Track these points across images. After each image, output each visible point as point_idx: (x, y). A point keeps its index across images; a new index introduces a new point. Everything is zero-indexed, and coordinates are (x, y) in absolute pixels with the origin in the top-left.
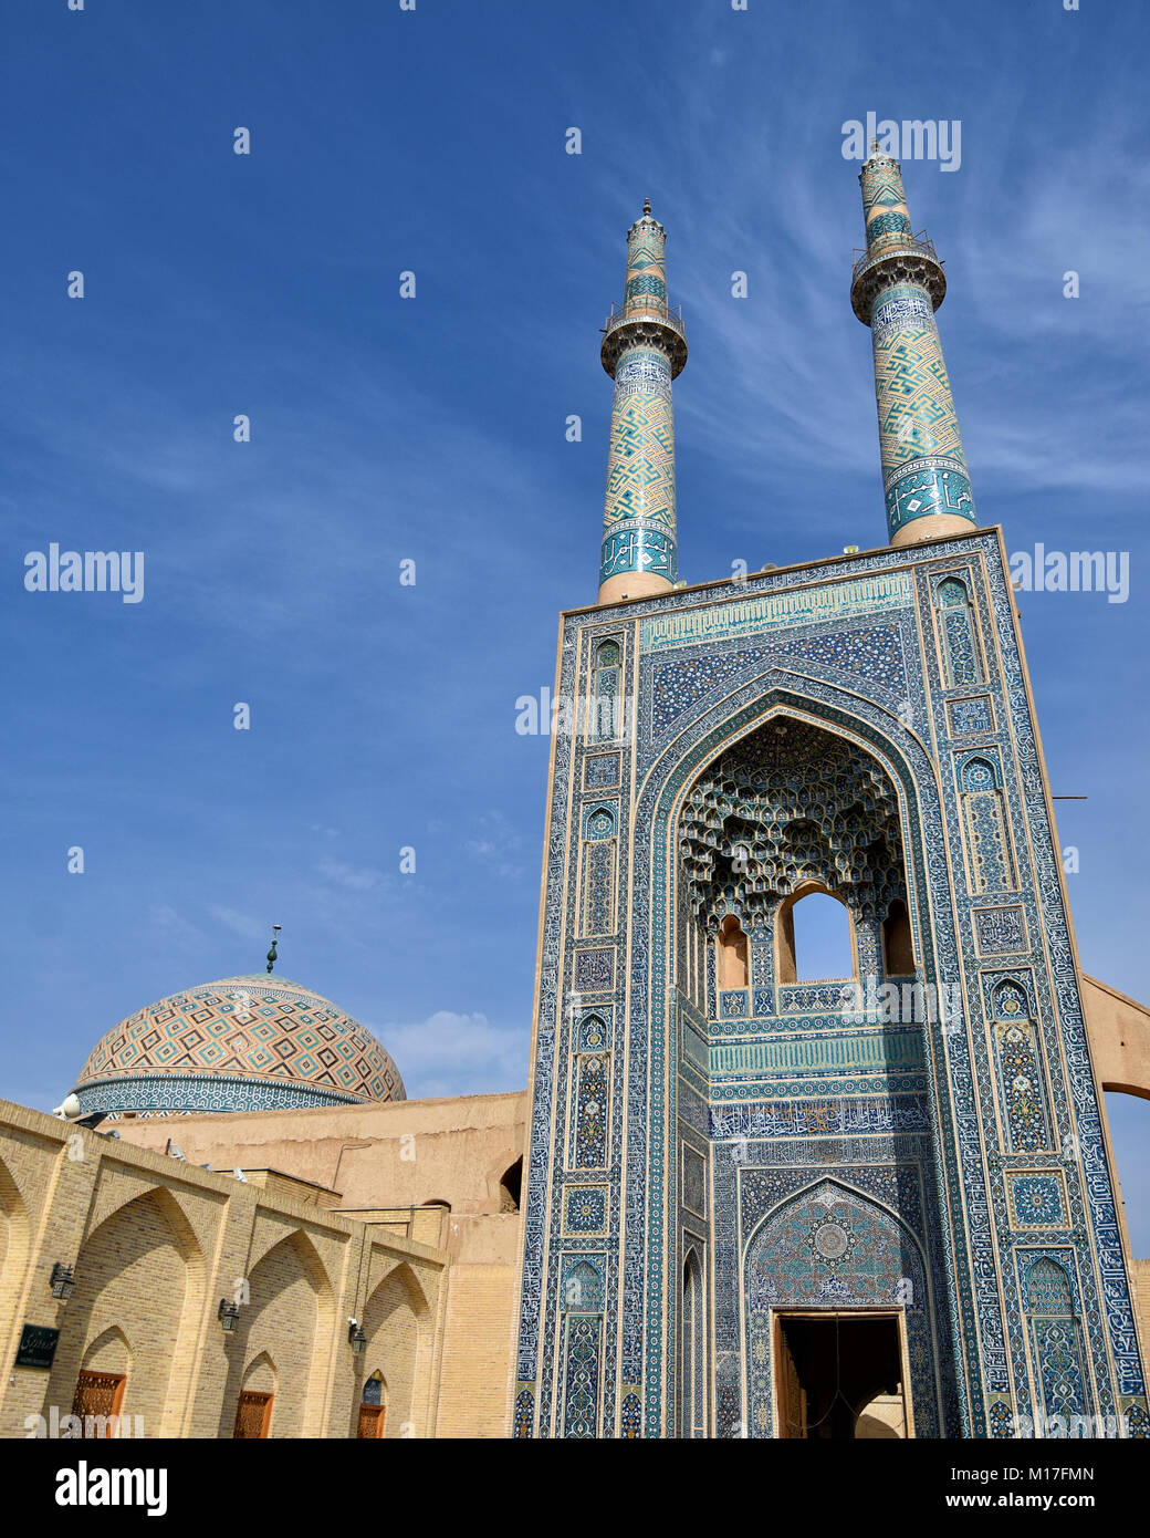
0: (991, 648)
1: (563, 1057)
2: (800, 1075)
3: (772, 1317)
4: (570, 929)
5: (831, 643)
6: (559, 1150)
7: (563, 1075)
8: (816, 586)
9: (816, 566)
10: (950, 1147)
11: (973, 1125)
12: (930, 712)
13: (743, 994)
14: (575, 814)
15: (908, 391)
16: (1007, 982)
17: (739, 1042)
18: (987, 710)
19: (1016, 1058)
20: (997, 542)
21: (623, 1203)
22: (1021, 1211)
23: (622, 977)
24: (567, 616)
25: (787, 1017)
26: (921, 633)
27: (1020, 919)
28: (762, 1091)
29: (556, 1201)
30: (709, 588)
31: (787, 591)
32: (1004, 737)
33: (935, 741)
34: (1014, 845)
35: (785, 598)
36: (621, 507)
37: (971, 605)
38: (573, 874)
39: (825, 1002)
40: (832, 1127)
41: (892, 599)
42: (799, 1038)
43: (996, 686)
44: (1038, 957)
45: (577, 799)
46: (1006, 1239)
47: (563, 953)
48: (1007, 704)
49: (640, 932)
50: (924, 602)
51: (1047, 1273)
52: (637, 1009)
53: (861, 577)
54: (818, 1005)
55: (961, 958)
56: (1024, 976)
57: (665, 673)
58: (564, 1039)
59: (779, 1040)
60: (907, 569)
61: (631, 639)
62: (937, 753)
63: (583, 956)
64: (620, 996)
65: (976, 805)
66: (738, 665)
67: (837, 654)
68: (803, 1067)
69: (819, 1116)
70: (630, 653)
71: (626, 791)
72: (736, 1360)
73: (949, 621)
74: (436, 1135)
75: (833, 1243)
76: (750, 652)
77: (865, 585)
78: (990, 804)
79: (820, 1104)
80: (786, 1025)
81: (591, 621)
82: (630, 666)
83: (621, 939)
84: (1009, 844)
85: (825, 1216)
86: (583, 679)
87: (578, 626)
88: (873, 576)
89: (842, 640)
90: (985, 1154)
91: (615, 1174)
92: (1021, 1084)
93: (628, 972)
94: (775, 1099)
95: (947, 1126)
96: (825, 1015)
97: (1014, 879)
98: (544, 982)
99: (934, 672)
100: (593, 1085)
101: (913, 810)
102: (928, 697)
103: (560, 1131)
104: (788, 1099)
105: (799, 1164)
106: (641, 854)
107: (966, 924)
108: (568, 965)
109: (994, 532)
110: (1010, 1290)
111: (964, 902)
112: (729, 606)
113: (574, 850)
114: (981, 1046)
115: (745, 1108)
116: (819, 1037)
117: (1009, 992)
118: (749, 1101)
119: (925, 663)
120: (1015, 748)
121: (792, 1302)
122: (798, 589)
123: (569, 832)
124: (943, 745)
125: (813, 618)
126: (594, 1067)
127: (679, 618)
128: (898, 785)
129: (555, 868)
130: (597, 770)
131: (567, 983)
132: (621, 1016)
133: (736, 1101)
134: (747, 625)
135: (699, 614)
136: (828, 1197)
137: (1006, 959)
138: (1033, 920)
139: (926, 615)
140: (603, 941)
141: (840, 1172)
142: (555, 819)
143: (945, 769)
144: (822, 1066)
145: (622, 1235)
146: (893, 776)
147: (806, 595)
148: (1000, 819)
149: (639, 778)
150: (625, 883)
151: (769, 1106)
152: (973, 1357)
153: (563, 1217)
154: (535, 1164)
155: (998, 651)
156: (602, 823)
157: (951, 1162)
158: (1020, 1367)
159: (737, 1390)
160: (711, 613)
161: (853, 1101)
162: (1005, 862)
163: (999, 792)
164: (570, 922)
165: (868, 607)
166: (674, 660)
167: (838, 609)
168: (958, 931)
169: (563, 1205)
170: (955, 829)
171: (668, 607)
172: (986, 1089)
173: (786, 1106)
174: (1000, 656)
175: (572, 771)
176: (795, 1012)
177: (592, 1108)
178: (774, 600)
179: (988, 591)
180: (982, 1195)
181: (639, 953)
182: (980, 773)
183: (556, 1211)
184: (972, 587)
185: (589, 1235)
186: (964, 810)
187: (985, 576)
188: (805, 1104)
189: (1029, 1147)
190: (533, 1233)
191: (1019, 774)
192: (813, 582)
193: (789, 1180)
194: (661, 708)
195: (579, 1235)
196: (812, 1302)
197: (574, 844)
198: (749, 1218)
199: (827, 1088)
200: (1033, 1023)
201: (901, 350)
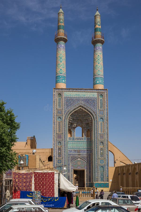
0: (105, 105)
1: (56, 146)
2: (77, 147)
3: (73, 170)
4: (56, 132)
5: (87, 100)
6: (56, 156)
7: (56, 148)
8: (86, 92)
9: (87, 89)
10: (95, 157)
11: (97, 155)
12: (98, 112)
13: (71, 138)
14: (56, 117)
15: (99, 63)
16: (102, 142)
17: (71, 143)
18: (103, 112)
19: (102, 149)
20: (107, 91)
21: (63, 161)
22: (100, 163)
23: (63, 138)
24: (54, 89)
25: (76, 141)
26: (97, 101)
27: (104, 136)
28: (73, 148)
29: (56, 161)
30: (73, 89)
31: (83, 92)
32: (105, 116)
33: (98, 115)
34: (104, 128)
35: (82, 93)
36: (60, 71)
37: (103, 99)
38: (56, 125)
39: (80, 139)
40: (80, 152)
41: (95, 96)
42: (77, 143)
43: (105, 110)
44: (105, 140)
45: (56, 115)
46: (99, 165)
47: (56, 134)
48: (105, 112)
49: (65, 133)
50: (98, 97)
51: (102, 168)
52: (64, 141)
53: (91, 92)
54: (79, 140)
55: (98, 139)
56: (103, 142)
57: (67, 100)
58: (56, 144)
59: (75, 143)
60: (97, 92)
61: (63, 94)
62: (98, 117)
63: (58, 135)
64: (63, 140)
65: (101, 123)
66: (76, 101)
67: (88, 102)
68: (77, 146)
69: (79, 151)
70: (63, 96)
71: (63, 115)
72: (70, 174)
73: (101, 100)
74: (39, 153)
75: (79, 163)
76: (78, 99)
77: (92, 93)
78: (102, 123)
79: (79, 150)
80: (76, 142)
81: (57, 90)
82: (63, 98)
83: (62, 133)
84: (103, 128)
85: (79, 161)
86: (57, 99)
87: (56, 90)
88: (93, 92)
89: (89, 100)
90: (98, 158)
91: (63, 158)
92: (102, 152)
93: (63, 137)
94: (74, 149)
95: (95, 155)
96: (80, 141)
97: (104, 132)
98: (54, 138)
99: (98, 107)
100: (60, 149)
101: (94, 122)
102: (97, 110)
103: (56, 154)
104: (76, 149)
105: (77, 156)
106: (65, 124)
107: (99, 136)
108: (56, 136)
109: (107, 90)
110: (99, 169)
111: (99, 134)
112: (75, 92)
113: (56, 122)
114: (99, 148)
115: (71, 150)
116: (79, 143)
117: (102, 143)
118: (71, 149)
119: (98, 105)
120: (106, 118)
121: (75, 169)
122: (84, 92)
123: (56, 120)
124: (98, 116)
125: (86, 96)
126: (60, 147)
127: (69, 93)
128: (93, 119)
129: (54, 124)
130: (59, 112)
131: (56, 138)
132: (63, 142)
133: (70, 149)
134: (78, 95)
135: (72, 92)
136: (79, 159)
137: (102, 140)
138: (105, 136)
139: (98, 99)
140: (60, 133)
141: (80, 157)
142: (54, 118)
143: (99, 118)
144: (79, 146)
145: (63, 164)
146: (93, 118)
147: (85, 93)
148: (103, 125)
149: (64, 114)
150: (63, 127)
151: (74, 150)
152: (95, 174)
153: (57, 162)
154: (54, 157)
155: (105, 106)
156: (60, 119)
157: (95, 158)
158: (99, 175)
159: (70, 176)
160: (73, 93)
161: (82, 150)
162: (103, 130)
163: (103, 122)
164: (56, 131)
165: (92, 96)
166: (69, 99)
167: (88, 96)
168: (98, 136)
169: (57, 161)
170: (99, 126)
171: (68, 90)
172: (99, 152)
173: (75, 150)
174: (106, 106)
175: (56, 112)
176: (77, 140)
177: (60, 151)
178: (81, 93)
179: (105, 97)
180: (97, 161)
181: (64, 135)
182: (102, 120)
183: (56, 162)
184: (103, 96)
185: (60, 164)
186: (100, 123)
187: (105, 95)
188: (77, 150)
189: (102, 157)
190: (54, 163)
191: (105, 121)
192: (86, 91)
193: (75, 157)
194: (67, 105)
195: (59, 164)
196: (77, 169)
197: (56, 121)
198: (71, 161)
199: (80, 148)
200: (103, 146)
201: (98, 56)
